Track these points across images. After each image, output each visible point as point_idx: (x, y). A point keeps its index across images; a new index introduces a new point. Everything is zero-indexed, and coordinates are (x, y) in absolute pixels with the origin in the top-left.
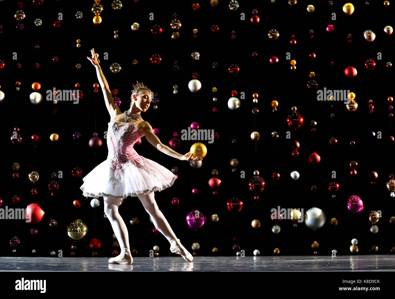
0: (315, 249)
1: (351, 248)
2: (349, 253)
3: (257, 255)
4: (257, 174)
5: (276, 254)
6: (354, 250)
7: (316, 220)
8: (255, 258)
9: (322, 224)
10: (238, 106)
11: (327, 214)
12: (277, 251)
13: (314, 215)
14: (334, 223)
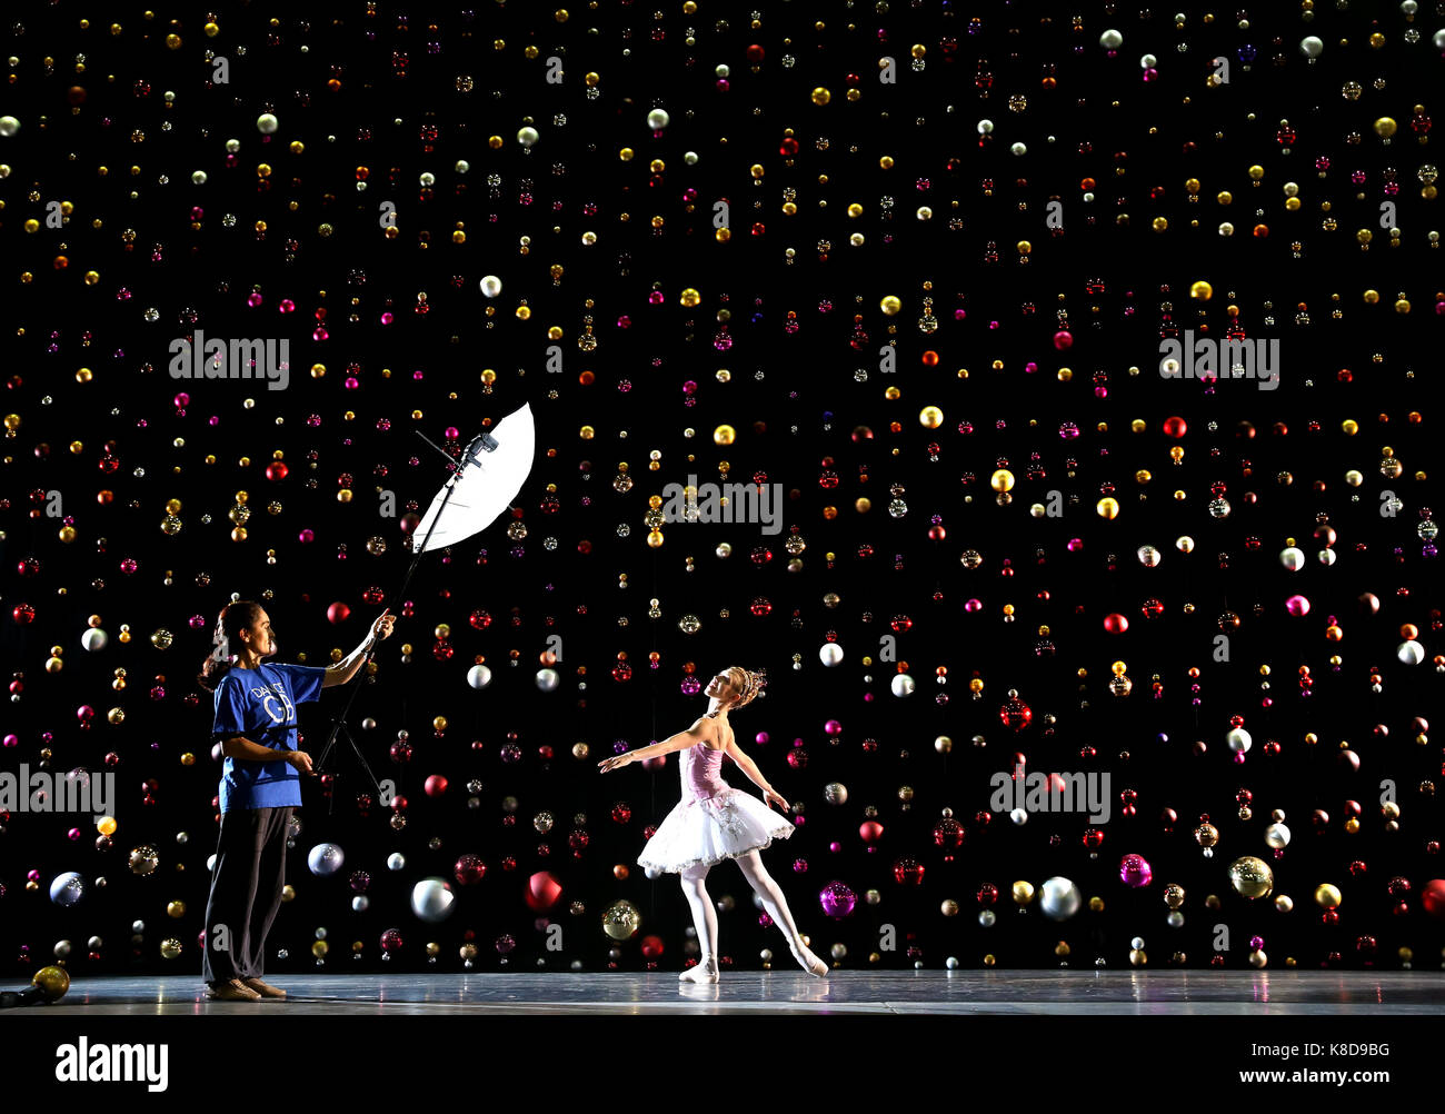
0: (1063, 957)
1: (1133, 956)
2: (1129, 966)
3: (954, 968)
4: (948, 814)
5: (989, 967)
6: (1139, 960)
7: (1063, 902)
8: (949, 974)
9: (1073, 908)
10: (909, 691)
11: (1083, 889)
12: (990, 961)
13: (1058, 890)
14: (1097, 907)
